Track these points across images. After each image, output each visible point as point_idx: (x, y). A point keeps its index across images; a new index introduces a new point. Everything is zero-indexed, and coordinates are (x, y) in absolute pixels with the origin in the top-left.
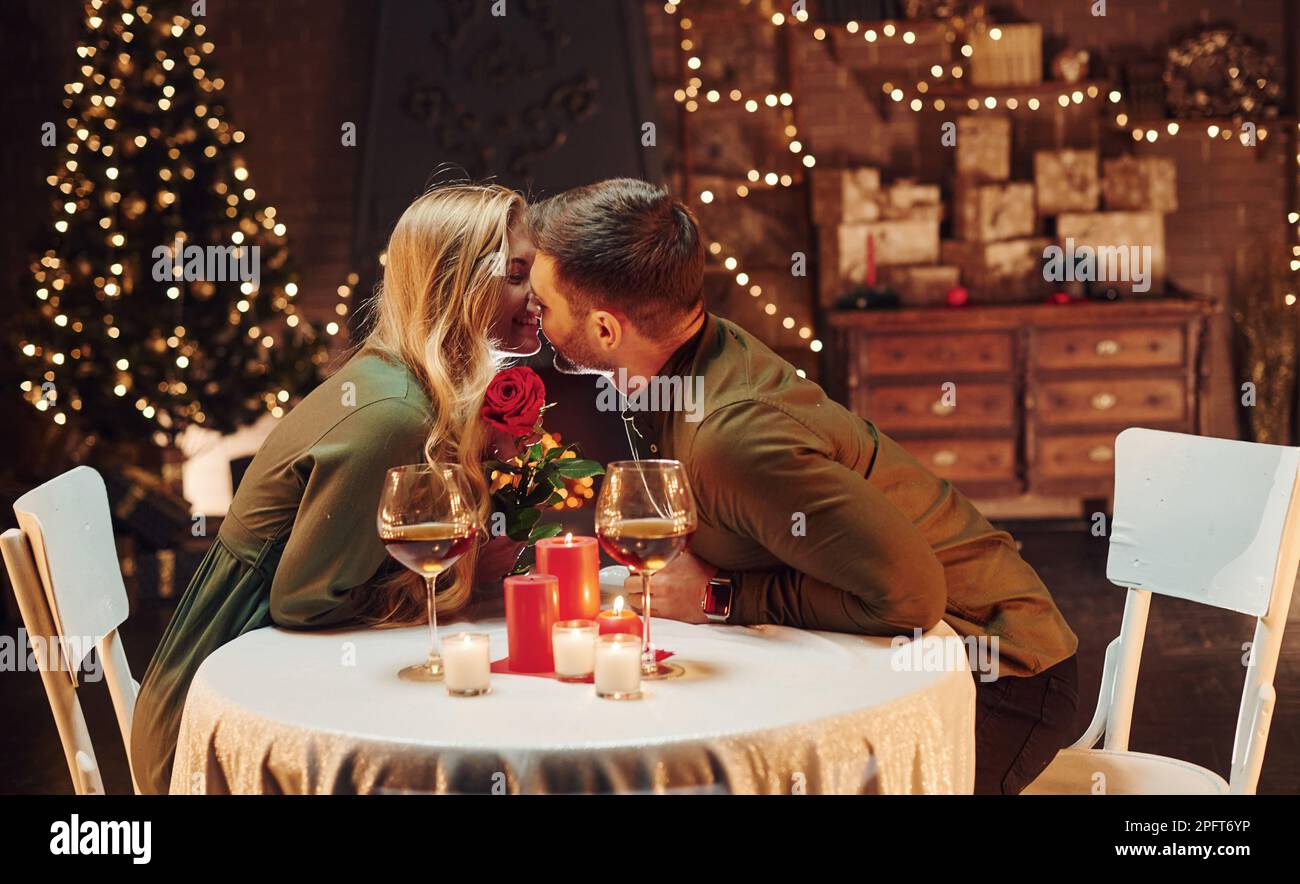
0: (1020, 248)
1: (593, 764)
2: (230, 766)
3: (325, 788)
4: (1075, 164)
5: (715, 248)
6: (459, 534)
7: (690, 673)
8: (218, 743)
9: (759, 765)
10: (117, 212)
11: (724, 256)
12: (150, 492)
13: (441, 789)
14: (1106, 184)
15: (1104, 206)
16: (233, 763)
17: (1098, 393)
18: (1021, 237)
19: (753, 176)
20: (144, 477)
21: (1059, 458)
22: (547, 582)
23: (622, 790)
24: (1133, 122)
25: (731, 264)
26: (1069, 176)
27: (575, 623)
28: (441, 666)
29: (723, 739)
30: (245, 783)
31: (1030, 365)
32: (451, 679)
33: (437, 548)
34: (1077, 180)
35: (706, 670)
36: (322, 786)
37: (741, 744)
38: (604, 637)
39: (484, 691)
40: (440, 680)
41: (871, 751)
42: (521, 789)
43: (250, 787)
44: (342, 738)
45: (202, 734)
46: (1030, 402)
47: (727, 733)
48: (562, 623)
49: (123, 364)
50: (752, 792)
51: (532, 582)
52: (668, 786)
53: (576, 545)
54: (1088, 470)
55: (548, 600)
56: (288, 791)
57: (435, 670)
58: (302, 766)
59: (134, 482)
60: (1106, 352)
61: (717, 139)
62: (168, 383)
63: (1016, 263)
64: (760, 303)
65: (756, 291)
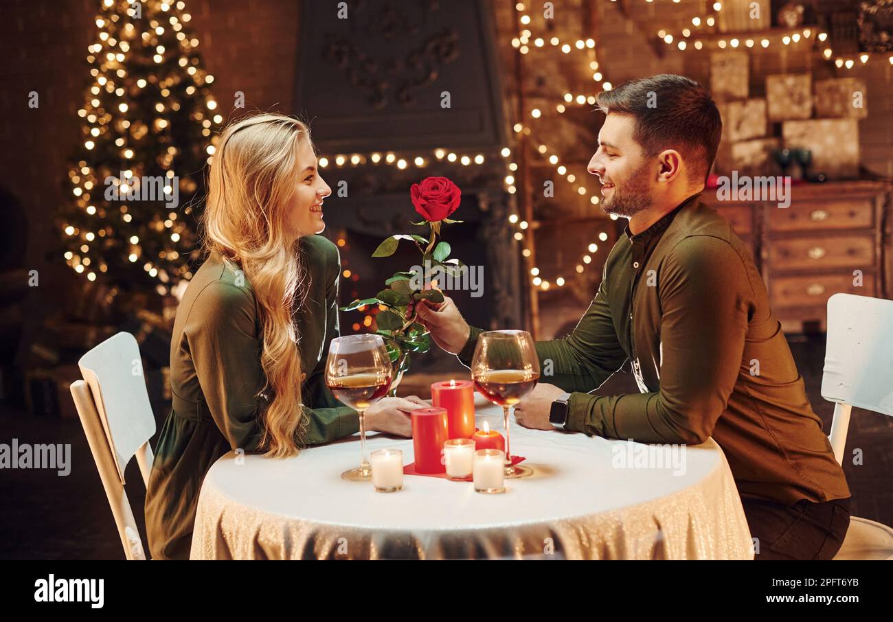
0: (757, 146)
1: (475, 539)
2: (232, 540)
3: (297, 555)
4: (795, 86)
5: (543, 149)
6: (380, 382)
7: (536, 473)
8: (224, 525)
9: (585, 539)
10: (127, 134)
11: (548, 154)
12: (156, 327)
13: (374, 556)
14: (817, 99)
15: (815, 115)
16: (234, 538)
17: (813, 247)
18: (758, 138)
19: (568, 98)
20: (152, 317)
21: (786, 293)
22: (439, 413)
23: (494, 556)
24: (836, 55)
25: (554, 160)
26: (790, 94)
27: (459, 441)
28: (370, 470)
29: (561, 521)
30: (242, 552)
31: (765, 228)
32: (377, 481)
33: (366, 393)
34: (796, 97)
35: (547, 471)
36: (294, 555)
37: (573, 525)
38: (480, 451)
39: (400, 488)
40: (370, 480)
41: (659, 527)
42: (427, 556)
43: (245, 554)
44: (306, 523)
45: (213, 519)
46: (764, 254)
47: (563, 518)
48: (450, 441)
49: (134, 240)
50: (580, 558)
51: (429, 414)
52: (524, 553)
53: (458, 387)
54: (807, 301)
55: (440, 424)
56: (271, 558)
57: (366, 473)
58: (281, 541)
59: (144, 321)
60: (818, 218)
61: (542, 73)
62: (166, 252)
63: (754, 156)
64: (574, 188)
65: (571, 178)
